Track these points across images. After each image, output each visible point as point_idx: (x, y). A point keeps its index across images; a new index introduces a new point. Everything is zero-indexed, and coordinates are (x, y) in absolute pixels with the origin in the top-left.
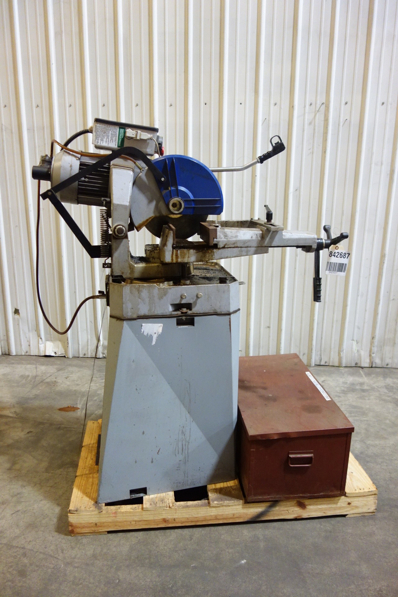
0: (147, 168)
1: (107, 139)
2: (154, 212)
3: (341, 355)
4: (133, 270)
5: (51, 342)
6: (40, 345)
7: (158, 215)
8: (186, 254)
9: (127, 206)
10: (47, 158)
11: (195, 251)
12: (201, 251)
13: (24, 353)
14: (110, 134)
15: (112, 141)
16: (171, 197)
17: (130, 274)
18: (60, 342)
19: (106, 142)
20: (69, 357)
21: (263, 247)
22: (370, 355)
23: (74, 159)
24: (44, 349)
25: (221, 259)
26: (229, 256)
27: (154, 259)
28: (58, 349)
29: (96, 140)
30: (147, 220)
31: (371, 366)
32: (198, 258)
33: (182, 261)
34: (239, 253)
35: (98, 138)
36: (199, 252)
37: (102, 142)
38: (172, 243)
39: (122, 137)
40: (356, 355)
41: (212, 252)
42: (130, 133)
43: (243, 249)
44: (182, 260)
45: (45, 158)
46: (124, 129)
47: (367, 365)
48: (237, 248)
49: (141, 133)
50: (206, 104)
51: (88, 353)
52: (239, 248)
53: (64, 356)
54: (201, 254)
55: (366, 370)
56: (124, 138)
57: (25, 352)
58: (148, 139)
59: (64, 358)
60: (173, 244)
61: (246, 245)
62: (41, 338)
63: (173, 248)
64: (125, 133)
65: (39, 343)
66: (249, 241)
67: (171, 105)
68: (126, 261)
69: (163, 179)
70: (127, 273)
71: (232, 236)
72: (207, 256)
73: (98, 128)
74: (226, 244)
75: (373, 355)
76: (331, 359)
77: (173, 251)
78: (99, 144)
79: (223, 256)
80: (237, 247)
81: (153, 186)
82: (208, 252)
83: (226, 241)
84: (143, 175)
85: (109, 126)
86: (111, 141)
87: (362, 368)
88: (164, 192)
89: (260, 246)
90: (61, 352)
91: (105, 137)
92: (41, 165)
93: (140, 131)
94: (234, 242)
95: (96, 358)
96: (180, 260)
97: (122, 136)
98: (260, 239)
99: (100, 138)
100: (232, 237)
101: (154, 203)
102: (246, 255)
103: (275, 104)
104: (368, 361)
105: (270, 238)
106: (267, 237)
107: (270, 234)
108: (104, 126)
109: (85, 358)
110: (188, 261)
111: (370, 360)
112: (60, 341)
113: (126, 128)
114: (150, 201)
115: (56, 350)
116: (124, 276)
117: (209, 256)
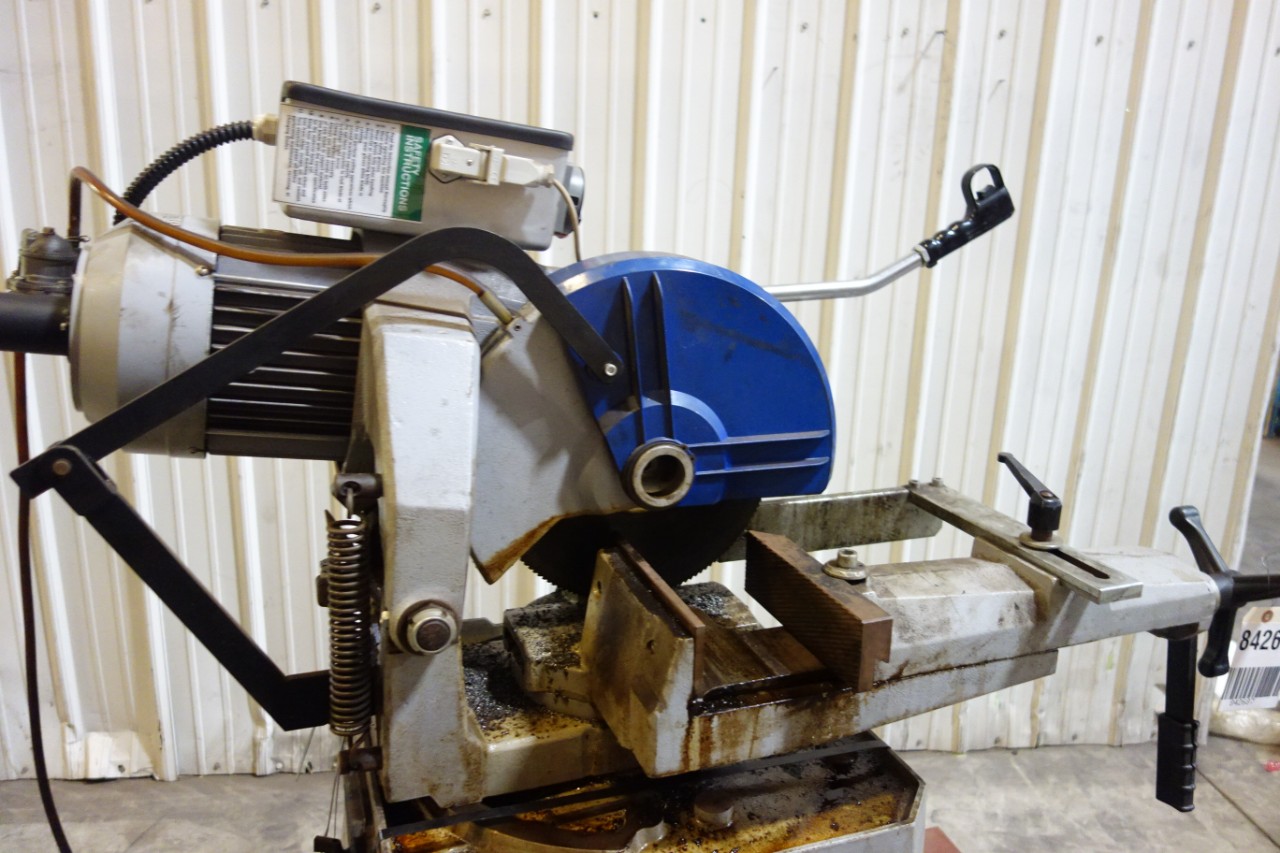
0: (534, 315)
1: (347, 182)
2: (562, 499)
3: (962, 722)
4: (478, 768)
5: (106, 734)
6: (68, 748)
7: (575, 509)
8: (743, 728)
9: (462, 512)
10: (54, 245)
11: (781, 710)
12: (807, 707)
13: (17, 774)
14: (359, 159)
15: (367, 188)
16: (640, 440)
17: (467, 785)
18: (134, 734)
19: (340, 194)
20: (165, 778)
21: (1039, 653)
22: (1033, 717)
23: (185, 271)
24: (82, 759)
25: (884, 723)
26: (913, 708)
27: (566, 700)
28: (131, 756)
29: (294, 186)
30: (531, 534)
31: (1034, 745)
32: (794, 734)
33: (728, 757)
34: (950, 691)
35: (301, 176)
36: (800, 710)
37: (320, 193)
38: (688, 692)
39: (415, 172)
40: (998, 717)
41: (849, 701)
42: (454, 154)
43: (967, 672)
44: (725, 754)
45: (41, 248)
46: (424, 133)
47: (1024, 742)
48: (946, 673)
49: (508, 157)
50: (596, 16)
51: (226, 762)
52: (955, 672)
53: (148, 774)
54: (805, 717)
55: (1023, 756)
56: (423, 180)
57: (20, 769)
58: (535, 185)
59: (150, 781)
60: (694, 696)
61: (980, 656)
62: (71, 726)
63: (693, 710)
64: (428, 151)
65: (63, 740)
66: (993, 637)
67: (487, 14)
68: (449, 737)
69: (611, 369)
70: (452, 785)
71: (927, 623)
72: (831, 720)
73: (301, 127)
74: (906, 663)
75: (1041, 716)
76: (934, 734)
77: (690, 722)
78: (306, 202)
79: (890, 713)
80: (949, 668)
81: (563, 396)
82: (836, 706)
83: (905, 650)
84: (514, 347)
85: (353, 120)
86: (362, 189)
87: (1015, 751)
88: (612, 420)
89: (1029, 650)
90: (137, 762)
91: (337, 173)
92: (24, 280)
93: (501, 150)
94: (938, 649)
95: (254, 775)
96: (716, 757)
97: (414, 169)
98: (1030, 624)
99: (310, 176)
100: (929, 627)
101: (562, 463)
102: (977, 695)
103: (804, 27)
104: (1027, 731)
105: (1068, 617)
106: (1058, 612)
107: (1067, 603)
108: (329, 121)
109: (218, 777)
110: (751, 753)
111: (1033, 728)
112: (135, 729)
113: (435, 131)
114: (546, 457)
115: (122, 759)
116: (441, 800)
117: (837, 721)
